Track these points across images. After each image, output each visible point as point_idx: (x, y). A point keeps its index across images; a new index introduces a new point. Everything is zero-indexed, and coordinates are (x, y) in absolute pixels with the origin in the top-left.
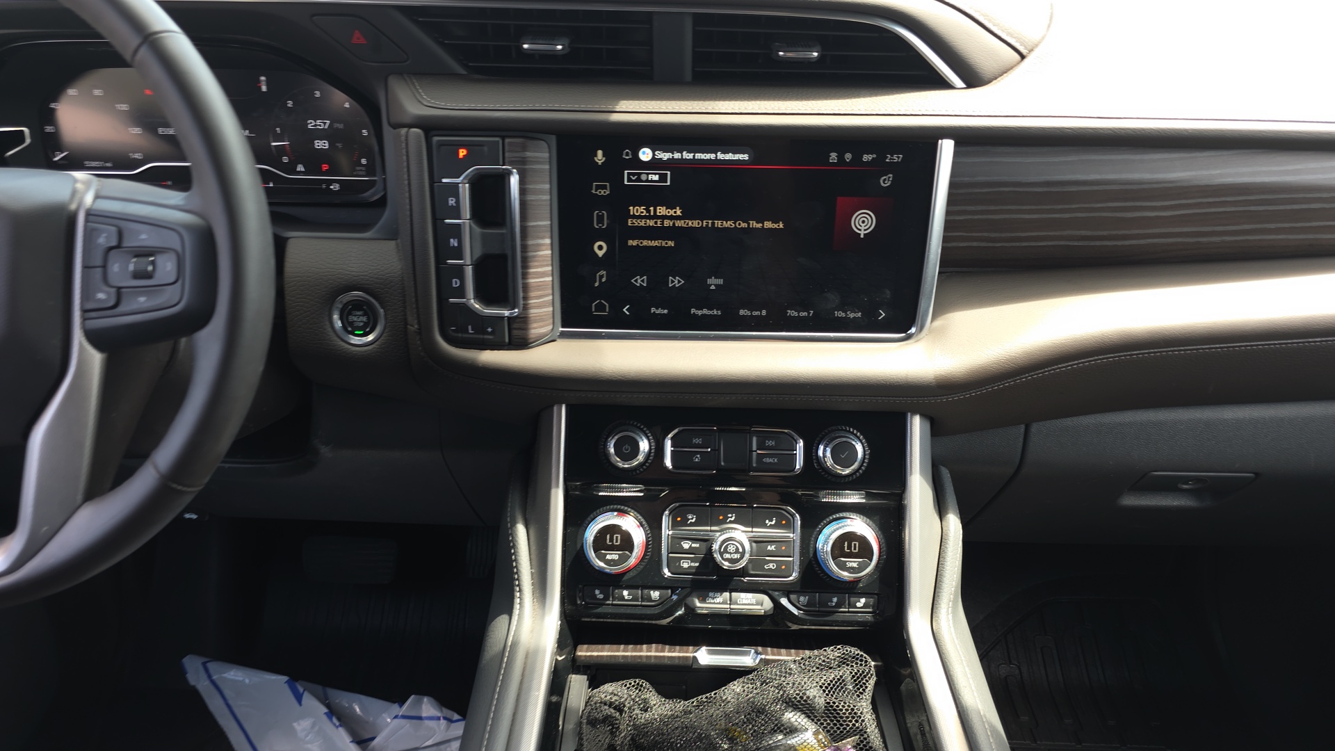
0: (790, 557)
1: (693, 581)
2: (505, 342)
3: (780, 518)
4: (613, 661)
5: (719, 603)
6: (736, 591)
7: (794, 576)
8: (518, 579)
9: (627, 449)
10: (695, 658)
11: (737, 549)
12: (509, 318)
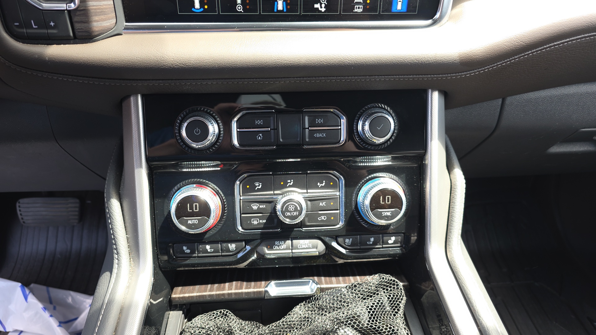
0: (337, 210)
1: (262, 234)
2: (70, 36)
3: (329, 180)
4: (202, 300)
5: (284, 249)
6: (296, 238)
7: (340, 225)
8: (115, 244)
9: (197, 131)
10: (266, 292)
11: (296, 208)
12: (69, 11)
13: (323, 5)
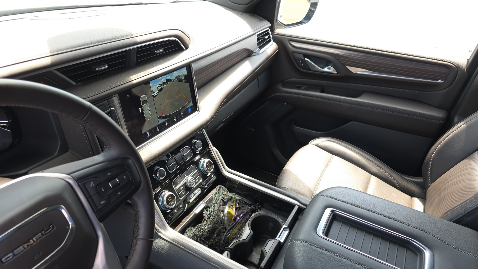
0: (199, 176)
1: (186, 196)
3: (193, 168)
4: (182, 229)
5: (193, 197)
6: (194, 191)
7: (201, 180)
9: (162, 173)
10: (195, 213)
11: (193, 180)
13: (175, 119)
